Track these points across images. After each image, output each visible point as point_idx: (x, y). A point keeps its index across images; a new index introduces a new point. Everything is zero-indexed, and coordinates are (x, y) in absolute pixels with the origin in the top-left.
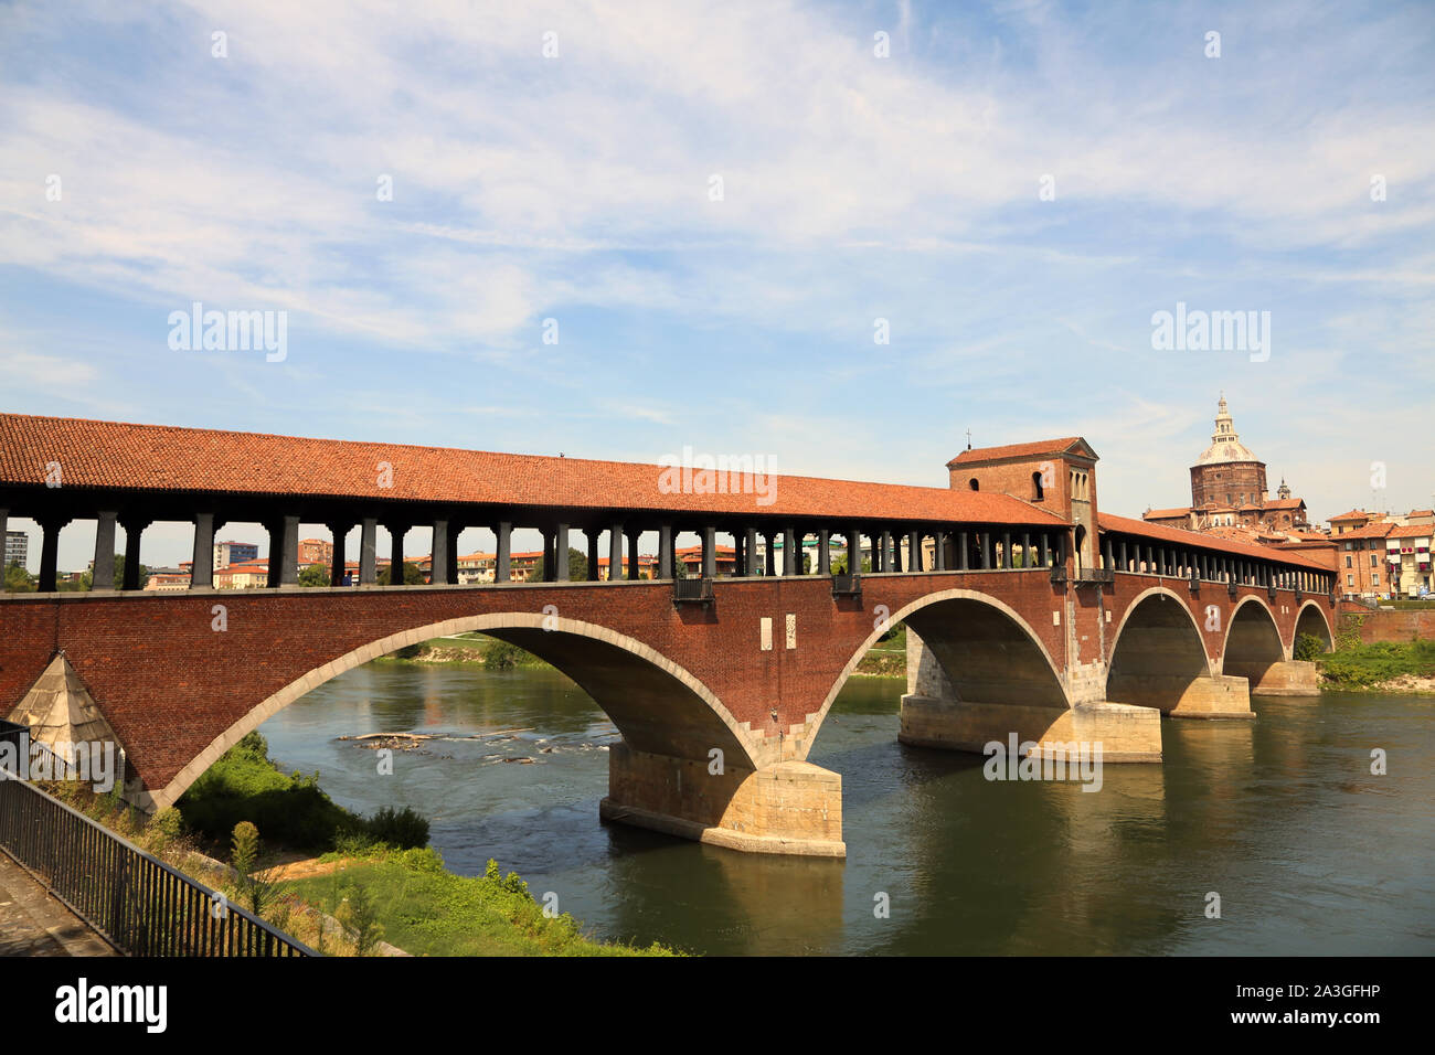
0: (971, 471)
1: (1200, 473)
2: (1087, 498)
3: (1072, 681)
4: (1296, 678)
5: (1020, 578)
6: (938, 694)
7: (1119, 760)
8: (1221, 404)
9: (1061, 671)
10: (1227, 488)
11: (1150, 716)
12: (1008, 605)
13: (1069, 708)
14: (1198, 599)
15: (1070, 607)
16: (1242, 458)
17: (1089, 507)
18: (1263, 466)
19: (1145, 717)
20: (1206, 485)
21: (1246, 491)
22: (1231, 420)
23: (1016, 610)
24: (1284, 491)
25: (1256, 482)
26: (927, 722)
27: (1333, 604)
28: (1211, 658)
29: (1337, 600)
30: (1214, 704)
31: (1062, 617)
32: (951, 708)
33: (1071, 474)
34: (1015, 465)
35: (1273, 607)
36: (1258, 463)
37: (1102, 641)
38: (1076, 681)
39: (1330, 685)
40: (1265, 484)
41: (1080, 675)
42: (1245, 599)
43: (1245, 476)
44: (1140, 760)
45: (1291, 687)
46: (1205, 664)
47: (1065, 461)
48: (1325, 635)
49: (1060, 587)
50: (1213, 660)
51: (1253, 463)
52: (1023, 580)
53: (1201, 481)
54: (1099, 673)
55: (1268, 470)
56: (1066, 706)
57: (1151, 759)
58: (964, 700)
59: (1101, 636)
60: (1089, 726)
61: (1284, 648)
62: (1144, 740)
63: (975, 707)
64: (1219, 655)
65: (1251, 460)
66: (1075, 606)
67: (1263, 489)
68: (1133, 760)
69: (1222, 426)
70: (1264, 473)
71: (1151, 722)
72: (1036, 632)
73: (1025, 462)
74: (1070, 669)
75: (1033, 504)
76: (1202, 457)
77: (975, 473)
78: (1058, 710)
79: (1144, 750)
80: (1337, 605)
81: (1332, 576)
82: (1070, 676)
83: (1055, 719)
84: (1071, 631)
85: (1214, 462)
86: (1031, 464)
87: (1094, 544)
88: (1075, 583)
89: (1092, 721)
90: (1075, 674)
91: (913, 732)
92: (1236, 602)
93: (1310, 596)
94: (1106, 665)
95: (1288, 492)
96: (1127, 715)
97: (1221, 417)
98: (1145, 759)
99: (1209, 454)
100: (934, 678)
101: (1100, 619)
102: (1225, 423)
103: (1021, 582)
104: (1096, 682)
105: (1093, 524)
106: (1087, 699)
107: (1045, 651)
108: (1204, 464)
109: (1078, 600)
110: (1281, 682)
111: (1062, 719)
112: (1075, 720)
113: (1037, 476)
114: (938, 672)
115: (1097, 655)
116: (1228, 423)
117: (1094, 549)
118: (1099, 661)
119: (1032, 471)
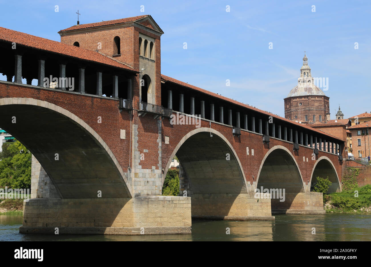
0: (75, 36)
1: (290, 102)
2: (153, 58)
3: (133, 179)
4: (311, 202)
5: (92, 101)
6: (48, 195)
7: (163, 232)
8: (305, 60)
9: (125, 171)
10: (305, 111)
11: (184, 202)
12: (80, 118)
13: (131, 198)
14: (240, 142)
15: (135, 128)
16: (315, 93)
17: (154, 64)
18: (328, 98)
19: (182, 202)
20: (293, 109)
21: (317, 113)
22: (310, 70)
23: (88, 123)
24: (340, 115)
25: (323, 108)
26: (39, 216)
27: (341, 162)
28: (247, 181)
29: (344, 159)
30: (249, 211)
31: (128, 134)
32: (55, 204)
33: (140, 40)
34: (103, 32)
35: (297, 157)
36: (324, 96)
37: (160, 155)
38: (138, 179)
39: (335, 210)
40: (329, 110)
41: (140, 175)
42: (275, 147)
43: (316, 104)
44: (176, 232)
45: (308, 208)
46: (243, 184)
47: (136, 29)
48: (335, 180)
49: (127, 112)
50: (249, 183)
51: (321, 96)
52: (95, 103)
53: (290, 107)
54: (157, 176)
55: (330, 101)
56: (129, 197)
57: (184, 231)
58: (64, 198)
59: (160, 152)
60: (144, 209)
61: (304, 184)
62: (180, 218)
63: (71, 201)
64: (254, 180)
65: (320, 94)
66: (138, 128)
67: (327, 112)
68: (173, 232)
69: (305, 73)
70: (328, 103)
71: (185, 205)
72: (104, 140)
73: (109, 29)
74: (133, 170)
75: (114, 59)
76: (292, 92)
77: (77, 38)
78: (125, 199)
79: (180, 225)
80: (344, 163)
81: (341, 144)
82: (132, 175)
83: (122, 206)
84: (135, 145)
85: (298, 95)
86: (113, 31)
87: (157, 89)
88: (139, 112)
89: (146, 206)
90: (136, 174)
91: (29, 224)
92: (269, 148)
93: (324, 154)
94: (163, 172)
95: (342, 115)
96: (169, 201)
97: (304, 67)
98: (180, 232)
99: (296, 90)
100: (46, 184)
101: (159, 140)
102: (306, 71)
103: (93, 104)
104: (154, 182)
105: (157, 76)
106: (145, 192)
107: (111, 155)
108: (292, 96)
109: (141, 124)
110: (302, 205)
111: (126, 206)
112: (134, 206)
113: (117, 40)
114: (48, 179)
115: (156, 163)
116: (308, 71)
117: (157, 93)
118: (157, 168)
119: (114, 36)
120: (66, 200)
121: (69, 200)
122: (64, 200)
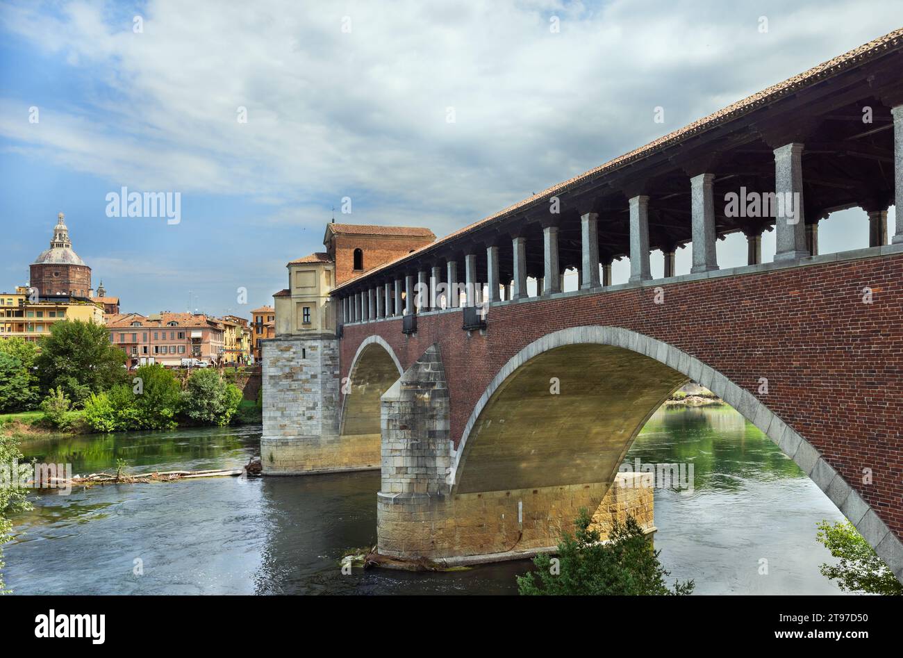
1: (40, 270)
10: (63, 284)
20: (44, 280)
21: (78, 288)
25: (86, 281)
43: (78, 276)
53: (40, 277)
67: (89, 288)
85: (54, 263)
97: (59, 227)
99: (49, 256)
102: (63, 233)
108: (45, 262)
120: (346, 437)
121: (350, 436)
122: (342, 437)
